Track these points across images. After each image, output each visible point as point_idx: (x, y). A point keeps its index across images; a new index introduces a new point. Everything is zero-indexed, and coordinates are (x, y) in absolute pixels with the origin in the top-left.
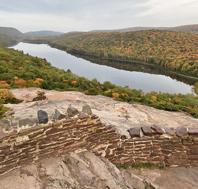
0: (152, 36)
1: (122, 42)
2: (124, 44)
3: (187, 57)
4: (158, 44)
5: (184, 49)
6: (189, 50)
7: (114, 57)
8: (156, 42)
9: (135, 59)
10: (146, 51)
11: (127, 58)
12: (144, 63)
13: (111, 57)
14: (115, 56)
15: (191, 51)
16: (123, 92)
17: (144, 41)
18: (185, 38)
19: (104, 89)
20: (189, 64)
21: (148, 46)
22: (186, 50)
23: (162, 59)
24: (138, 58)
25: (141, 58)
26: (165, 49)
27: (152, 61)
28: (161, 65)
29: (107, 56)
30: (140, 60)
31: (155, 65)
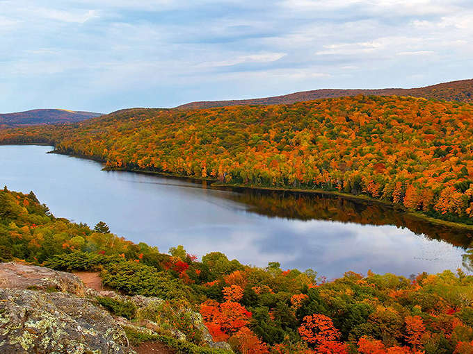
0: (356, 114)
1: (273, 134)
2: (276, 139)
3: (451, 170)
4: (375, 137)
5: (443, 149)
6: (458, 149)
7: (249, 180)
8: (369, 130)
9: (311, 184)
10: (342, 157)
11: (286, 180)
12: (337, 193)
13: (241, 181)
14: (251, 178)
15: (462, 151)
16: (260, 280)
17: (335, 129)
18: (445, 117)
19: (203, 278)
20: (457, 187)
21: (346, 144)
22: (448, 150)
23: (386, 178)
24: (319, 179)
25: (328, 180)
26: (393, 149)
27: (358, 186)
28: (384, 195)
29: (229, 178)
30: (326, 186)
31: (366, 197)
